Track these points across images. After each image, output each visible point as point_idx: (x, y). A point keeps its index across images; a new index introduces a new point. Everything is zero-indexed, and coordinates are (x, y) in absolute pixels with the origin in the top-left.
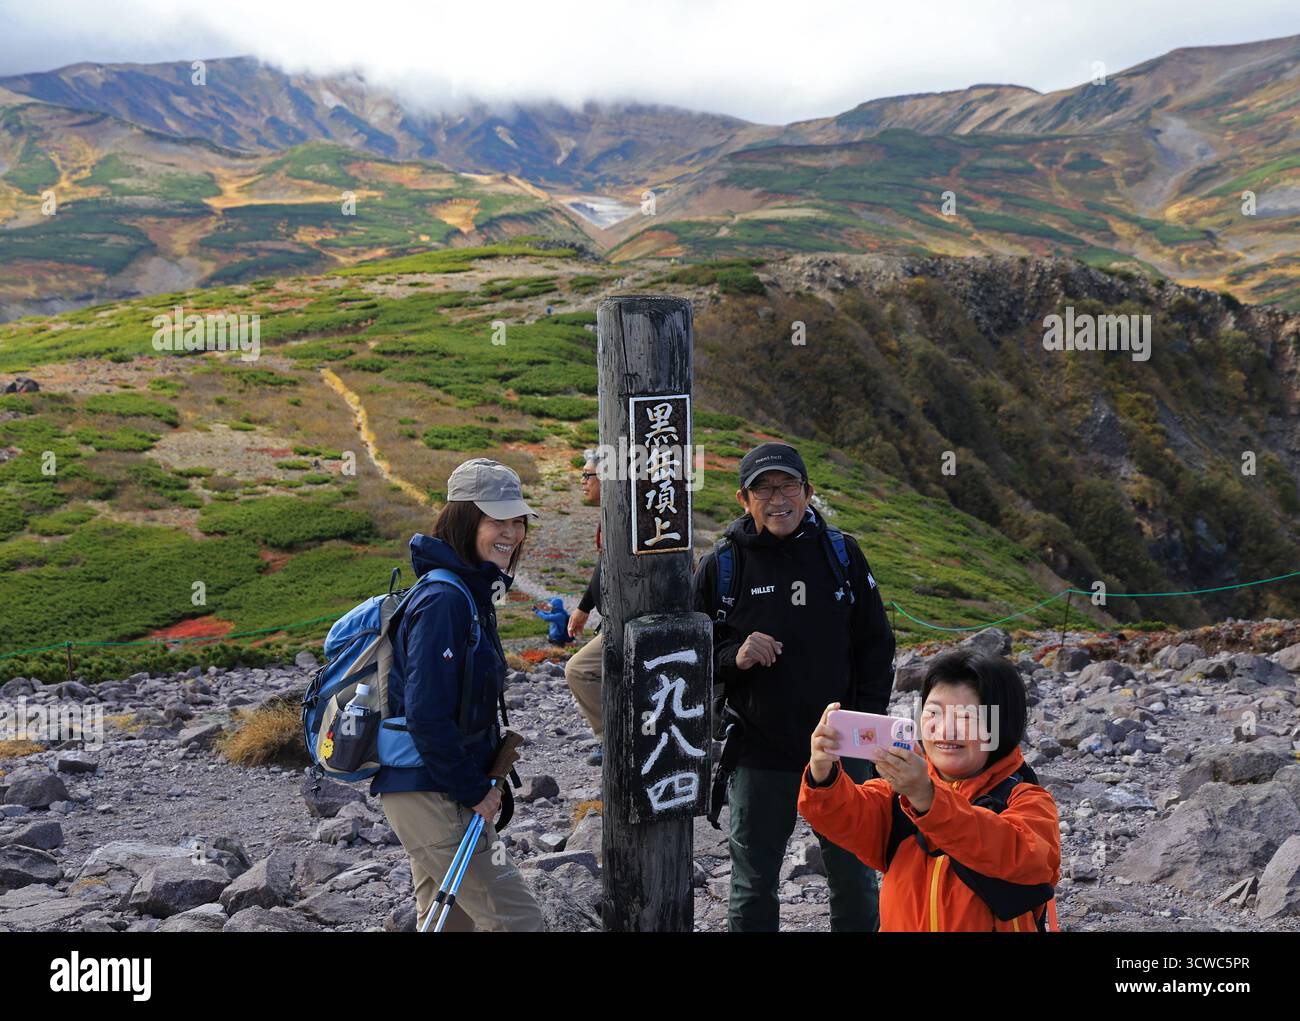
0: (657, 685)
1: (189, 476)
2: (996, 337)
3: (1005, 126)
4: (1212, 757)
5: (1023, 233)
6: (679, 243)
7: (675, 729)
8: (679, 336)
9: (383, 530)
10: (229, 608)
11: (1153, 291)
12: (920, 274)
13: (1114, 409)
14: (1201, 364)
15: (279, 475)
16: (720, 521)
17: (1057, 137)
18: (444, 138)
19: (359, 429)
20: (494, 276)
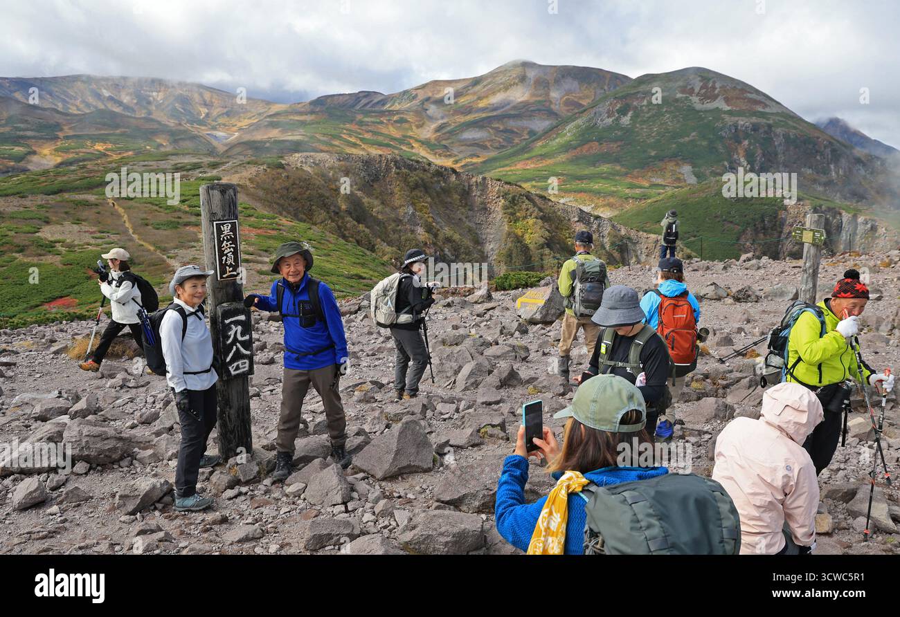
0: (230, 329)
1: (56, 242)
2: (371, 183)
3: (372, 107)
4: (442, 337)
5: (380, 145)
6: (251, 149)
7: (238, 344)
8: (232, 198)
9: (136, 261)
10: (76, 294)
11: (427, 167)
12: (343, 161)
13: (415, 209)
14: (444, 193)
15: (93, 241)
16: (270, 254)
17: (391, 111)
18: (154, 108)
19: (125, 222)
20: (177, 162)
